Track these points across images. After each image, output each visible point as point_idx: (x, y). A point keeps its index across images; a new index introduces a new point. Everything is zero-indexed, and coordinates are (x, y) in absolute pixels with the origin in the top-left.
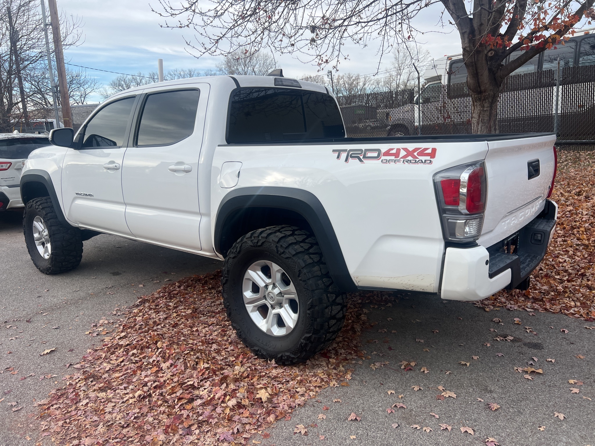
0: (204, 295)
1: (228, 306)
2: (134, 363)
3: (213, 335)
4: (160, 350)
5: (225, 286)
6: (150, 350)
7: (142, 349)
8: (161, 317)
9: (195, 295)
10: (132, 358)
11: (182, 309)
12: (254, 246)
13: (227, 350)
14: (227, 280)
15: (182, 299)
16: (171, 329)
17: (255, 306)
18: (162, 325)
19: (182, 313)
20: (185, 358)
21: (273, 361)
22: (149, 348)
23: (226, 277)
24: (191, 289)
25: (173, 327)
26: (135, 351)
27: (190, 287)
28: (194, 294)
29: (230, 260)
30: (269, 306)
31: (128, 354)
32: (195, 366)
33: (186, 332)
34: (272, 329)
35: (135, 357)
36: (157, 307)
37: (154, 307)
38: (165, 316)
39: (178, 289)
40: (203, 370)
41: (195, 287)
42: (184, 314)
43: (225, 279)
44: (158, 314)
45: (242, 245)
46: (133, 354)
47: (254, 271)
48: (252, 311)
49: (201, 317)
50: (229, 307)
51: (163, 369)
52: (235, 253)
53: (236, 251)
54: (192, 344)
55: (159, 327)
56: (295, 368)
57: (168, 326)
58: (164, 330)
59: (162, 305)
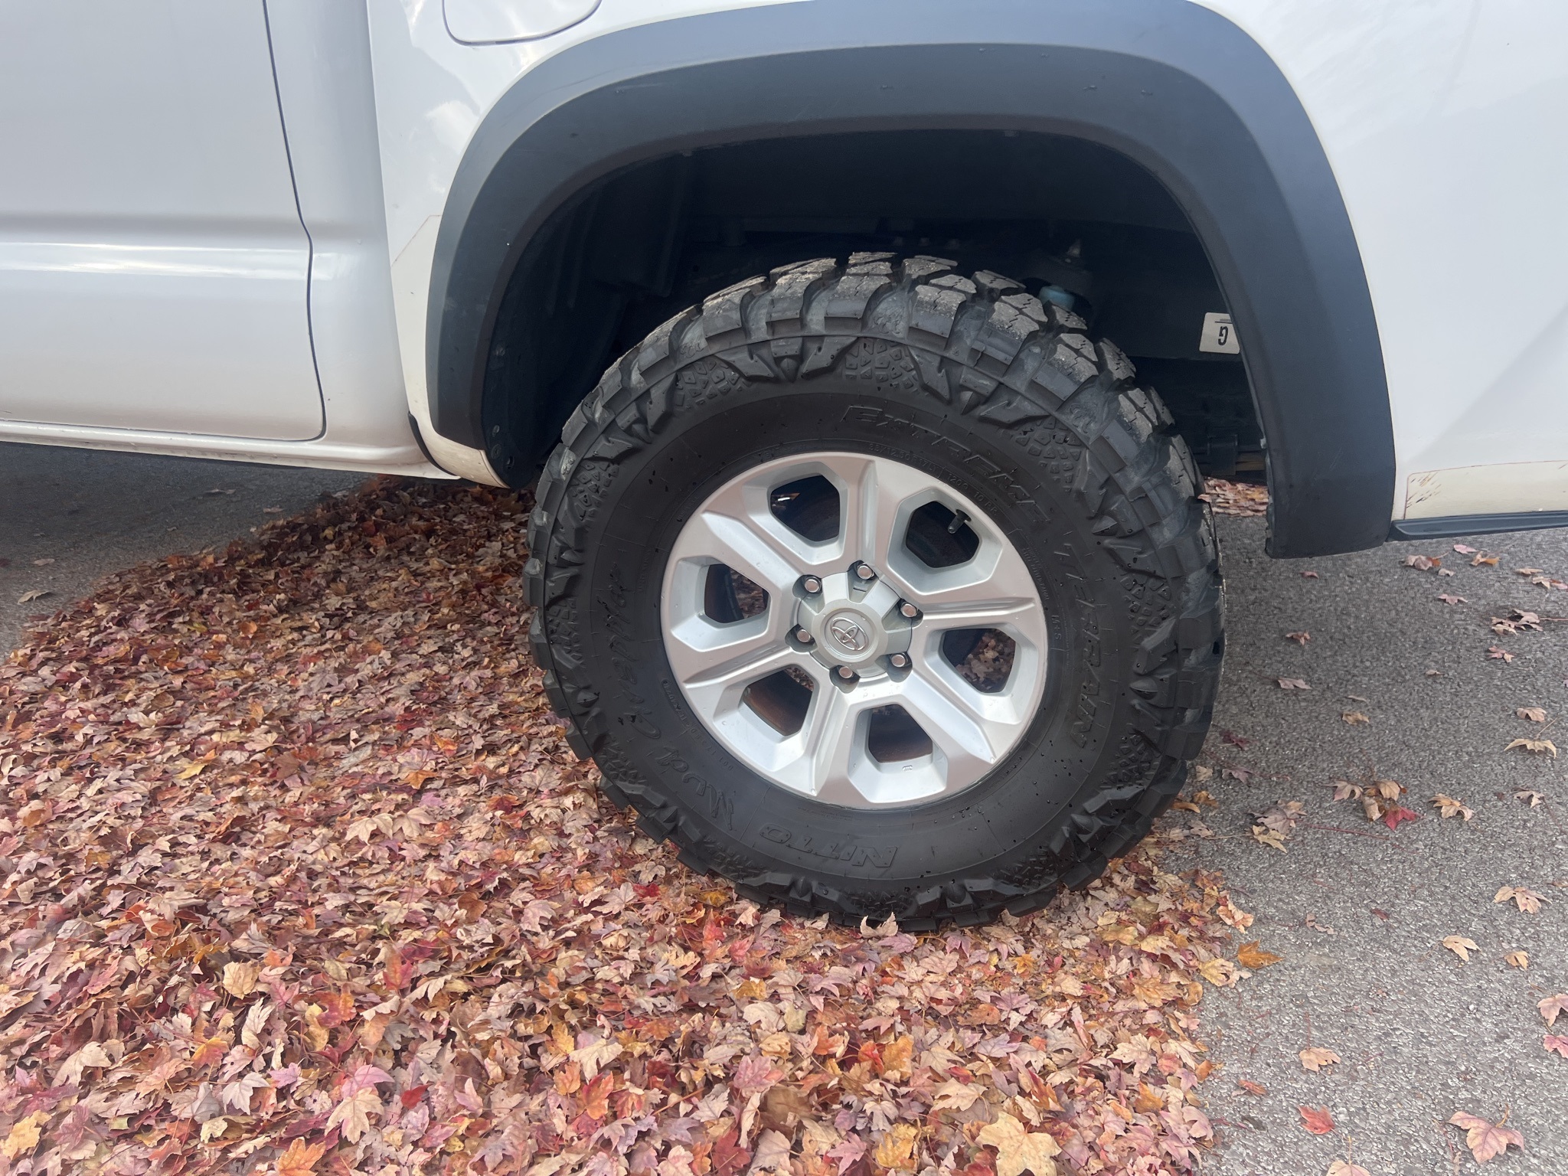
0: (277, 644)
1: (589, 705)
2: (126, 1136)
3: (469, 838)
4: (257, 1016)
5: (563, 609)
6: (183, 1020)
7: (126, 1025)
8: (126, 797)
9: (229, 648)
10: (95, 1102)
11: (211, 732)
12: (775, 380)
13: (605, 910)
14: (573, 581)
15: (178, 682)
16: (219, 851)
17: (731, 686)
18: (164, 844)
19: (227, 756)
20: (443, 1029)
21: (890, 925)
22: (175, 1011)
23: (563, 565)
24: (190, 622)
25: (227, 838)
26: (91, 1054)
27: (179, 614)
28: (219, 646)
29: (586, 474)
30: (820, 673)
31: (49, 1079)
32: (529, 1062)
33: (321, 855)
34: (853, 781)
35: (114, 1094)
36: (68, 746)
37: (43, 746)
38: (142, 787)
39: (123, 635)
40: (597, 1081)
41: (206, 611)
42: (239, 757)
43: (559, 575)
44: (90, 781)
45: (676, 380)
46: (90, 1076)
47: (737, 514)
48: (721, 710)
49: (338, 757)
50: (595, 711)
51: (350, 1133)
52: (629, 431)
53: (642, 419)
54: (408, 924)
55: (147, 857)
56: (995, 931)
57: (193, 840)
58: (186, 869)
59: (88, 730)
